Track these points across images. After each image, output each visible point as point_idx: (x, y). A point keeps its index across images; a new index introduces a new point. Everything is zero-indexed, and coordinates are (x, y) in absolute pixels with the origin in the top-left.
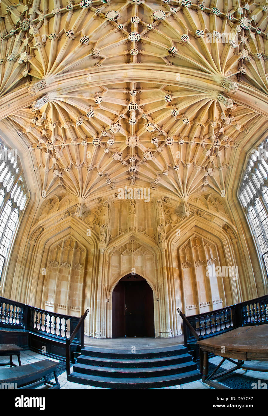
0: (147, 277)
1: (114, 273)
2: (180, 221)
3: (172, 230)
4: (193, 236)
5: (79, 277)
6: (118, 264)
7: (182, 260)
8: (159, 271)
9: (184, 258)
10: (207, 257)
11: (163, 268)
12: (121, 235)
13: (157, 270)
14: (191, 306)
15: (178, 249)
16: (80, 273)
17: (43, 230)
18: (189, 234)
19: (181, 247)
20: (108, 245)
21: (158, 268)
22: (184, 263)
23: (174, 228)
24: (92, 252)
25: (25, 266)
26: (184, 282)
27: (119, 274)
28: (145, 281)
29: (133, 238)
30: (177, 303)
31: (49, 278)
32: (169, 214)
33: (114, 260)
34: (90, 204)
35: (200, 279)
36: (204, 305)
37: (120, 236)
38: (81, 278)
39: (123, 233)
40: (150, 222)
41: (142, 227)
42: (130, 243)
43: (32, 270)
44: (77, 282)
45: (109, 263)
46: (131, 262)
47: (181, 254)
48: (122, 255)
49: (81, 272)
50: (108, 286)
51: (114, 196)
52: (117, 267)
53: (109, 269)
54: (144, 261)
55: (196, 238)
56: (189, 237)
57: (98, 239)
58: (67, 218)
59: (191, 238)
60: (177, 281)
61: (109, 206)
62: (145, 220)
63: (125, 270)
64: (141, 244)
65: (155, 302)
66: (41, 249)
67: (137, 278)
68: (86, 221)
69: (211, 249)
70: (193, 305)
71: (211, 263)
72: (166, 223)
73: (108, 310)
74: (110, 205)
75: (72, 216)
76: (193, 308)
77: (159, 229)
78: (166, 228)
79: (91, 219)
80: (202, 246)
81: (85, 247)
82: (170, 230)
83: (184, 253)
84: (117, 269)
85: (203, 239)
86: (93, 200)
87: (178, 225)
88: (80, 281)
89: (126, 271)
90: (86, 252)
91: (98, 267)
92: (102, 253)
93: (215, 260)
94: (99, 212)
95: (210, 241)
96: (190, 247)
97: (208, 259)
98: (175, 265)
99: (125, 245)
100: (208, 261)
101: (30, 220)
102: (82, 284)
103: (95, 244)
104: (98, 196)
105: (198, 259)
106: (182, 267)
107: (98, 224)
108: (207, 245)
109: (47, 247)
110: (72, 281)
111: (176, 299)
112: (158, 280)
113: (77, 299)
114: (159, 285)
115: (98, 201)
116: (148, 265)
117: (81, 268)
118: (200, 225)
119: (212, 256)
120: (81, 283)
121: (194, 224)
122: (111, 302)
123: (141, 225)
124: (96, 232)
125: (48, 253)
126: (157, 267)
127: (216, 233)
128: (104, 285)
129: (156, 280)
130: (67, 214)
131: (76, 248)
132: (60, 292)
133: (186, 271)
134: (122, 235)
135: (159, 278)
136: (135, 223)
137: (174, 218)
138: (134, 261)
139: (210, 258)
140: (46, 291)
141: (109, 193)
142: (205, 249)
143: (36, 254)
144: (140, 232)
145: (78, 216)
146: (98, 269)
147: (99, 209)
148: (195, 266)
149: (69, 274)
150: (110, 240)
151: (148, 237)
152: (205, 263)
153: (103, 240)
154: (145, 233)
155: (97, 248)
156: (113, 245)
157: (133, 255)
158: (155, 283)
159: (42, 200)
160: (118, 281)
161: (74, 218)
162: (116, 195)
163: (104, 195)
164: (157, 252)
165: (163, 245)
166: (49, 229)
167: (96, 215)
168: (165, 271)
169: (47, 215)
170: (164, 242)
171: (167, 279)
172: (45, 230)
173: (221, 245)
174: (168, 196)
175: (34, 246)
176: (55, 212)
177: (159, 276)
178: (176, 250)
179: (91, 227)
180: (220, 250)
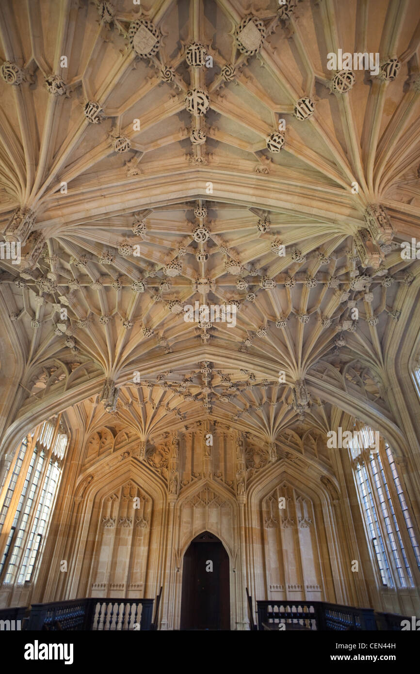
0: (223, 538)
1: (185, 531)
2: (264, 466)
3: (253, 477)
4: (282, 485)
5: (142, 538)
6: (190, 520)
7: (265, 515)
8: (236, 531)
9: (268, 513)
10: (298, 514)
11: (240, 528)
12: (193, 481)
13: (234, 529)
14: (275, 586)
15: (261, 501)
16: (143, 533)
17: (93, 478)
18: (275, 482)
19: (265, 499)
20: (178, 496)
21: (236, 526)
22: (268, 520)
23: (257, 474)
24: (160, 505)
25: (68, 537)
26: (267, 547)
27: (191, 532)
28: (221, 543)
29: (207, 487)
30: (256, 578)
31: (101, 545)
32: (251, 454)
33: (186, 514)
34: (155, 441)
35: (288, 546)
36: (294, 589)
37: (194, 484)
38: (144, 539)
39: (196, 479)
40: (228, 464)
41: (219, 471)
42: (204, 492)
44: (140, 545)
45: (180, 517)
46: (204, 516)
47: (264, 509)
48: (195, 508)
49: (145, 530)
50: (178, 549)
51: (184, 429)
52: (189, 523)
53: (180, 527)
54: (220, 515)
55: (285, 487)
56: (276, 486)
57: (167, 487)
58: (126, 460)
59: (278, 488)
60: (257, 547)
61: (179, 443)
63: (198, 528)
64: (216, 493)
65: (231, 572)
66: (90, 504)
67: (211, 538)
68: (151, 463)
69: (304, 505)
70: (278, 586)
71: (305, 525)
72: (247, 468)
73: (178, 584)
75: (132, 457)
76: (279, 589)
77: (237, 476)
78: (245, 474)
79: (157, 459)
80: (292, 500)
81: (149, 495)
82: (251, 477)
83: (268, 506)
84: (189, 525)
85: (294, 491)
86: (160, 435)
87: (261, 470)
88: (144, 543)
89: (200, 528)
90: (151, 503)
91: (168, 525)
92: (172, 508)
93: (310, 522)
94: (167, 450)
95: (304, 495)
96: (276, 499)
97: (300, 518)
98: (255, 524)
99: (198, 496)
100: (300, 522)
101: (74, 469)
102: (146, 548)
103: (164, 495)
104: (165, 430)
105: (285, 518)
106: (265, 525)
107: (167, 468)
108: (300, 498)
109: (97, 500)
110: (133, 545)
111: (255, 572)
112: (234, 543)
113: (138, 571)
114: (236, 550)
115: (165, 436)
116: (225, 520)
117: (145, 524)
118: (290, 471)
119: (306, 515)
120: (144, 546)
121: (282, 469)
122: (181, 571)
123: (217, 467)
124: (163, 477)
125: (99, 508)
126: (234, 525)
127: (311, 485)
128: (174, 549)
129: (233, 543)
130: (126, 454)
131: (138, 497)
133: (269, 531)
134: (196, 482)
135: (236, 541)
136: (210, 467)
137: (257, 460)
138: (209, 516)
139: (303, 517)
140: (95, 566)
141: (178, 426)
142: (297, 503)
143: (83, 515)
144: (216, 478)
145: (141, 459)
146: (168, 528)
147: (166, 445)
148: (282, 528)
149: (129, 534)
150: (181, 488)
151: (225, 485)
152: (295, 524)
153: (173, 490)
154: (222, 480)
155: (166, 500)
156: (184, 495)
157: (207, 508)
158: (232, 547)
159: (87, 436)
160: (190, 542)
161: (135, 458)
162: (187, 428)
163: (174, 429)
164: (235, 506)
165: (241, 499)
166: (100, 476)
167: (164, 453)
168: (243, 533)
169: (98, 458)
170: (243, 494)
171: (244, 544)
172: (95, 478)
173: (319, 503)
174: (251, 431)
175: (79, 504)
176: (110, 454)
177: (236, 538)
178: (258, 503)
179: (158, 472)
180: (318, 509)
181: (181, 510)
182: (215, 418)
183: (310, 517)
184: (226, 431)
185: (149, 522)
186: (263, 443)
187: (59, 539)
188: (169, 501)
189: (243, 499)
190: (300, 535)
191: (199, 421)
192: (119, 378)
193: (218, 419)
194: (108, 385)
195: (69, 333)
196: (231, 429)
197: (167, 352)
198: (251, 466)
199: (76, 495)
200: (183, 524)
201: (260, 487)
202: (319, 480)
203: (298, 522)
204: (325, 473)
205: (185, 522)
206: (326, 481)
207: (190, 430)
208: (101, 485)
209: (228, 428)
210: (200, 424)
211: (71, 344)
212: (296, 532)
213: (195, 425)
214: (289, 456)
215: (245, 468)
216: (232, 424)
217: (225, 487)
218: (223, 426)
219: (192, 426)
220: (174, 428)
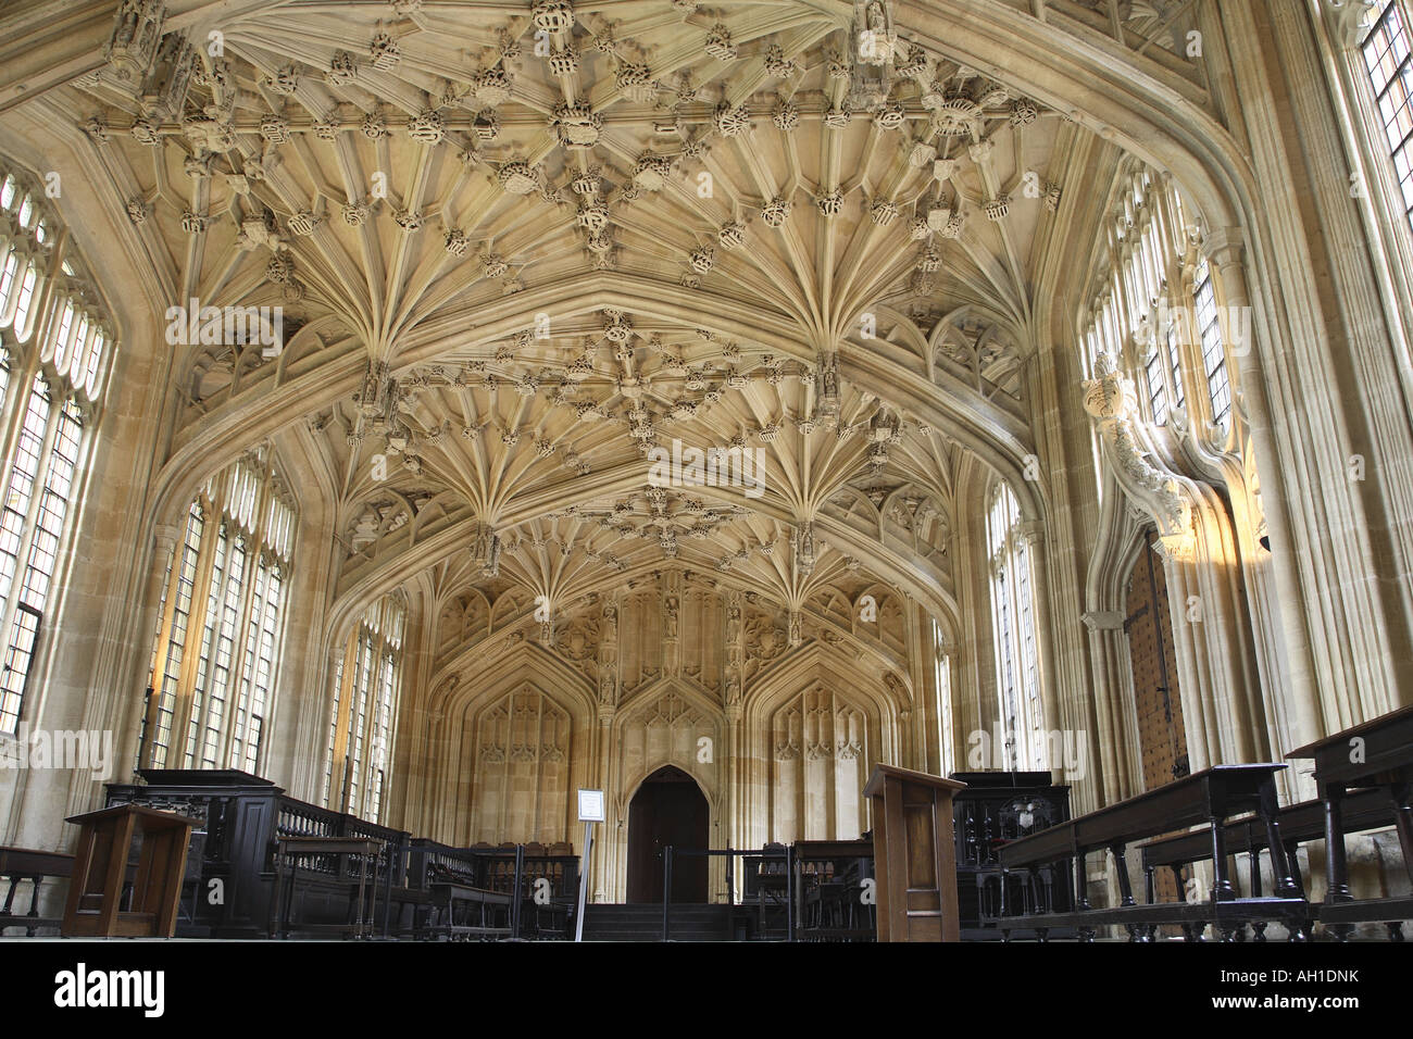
0: (699, 777)
1: (631, 765)
2: (782, 652)
3: (758, 673)
4: (814, 686)
5: (556, 780)
6: (640, 748)
7: (778, 740)
8: (722, 765)
9: (785, 735)
10: (839, 737)
11: (729, 759)
12: (645, 683)
15: (772, 716)
16: (557, 769)
17: (458, 679)
18: (802, 681)
19: (780, 710)
20: (619, 707)
21: (722, 756)
22: (783, 747)
23: (766, 668)
24: (585, 723)
25: (426, 776)
26: (777, 790)
27: (643, 767)
28: (697, 786)
29: (671, 692)
31: (484, 790)
32: (757, 631)
33: (633, 739)
34: (571, 610)
35: (814, 788)
37: (646, 686)
38: (559, 780)
39: (651, 679)
40: (711, 651)
41: (693, 664)
42: (666, 700)
43: (444, 779)
44: (552, 790)
45: (622, 743)
46: (666, 740)
47: (777, 728)
48: (648, 728)
49: (560, 765)
50: (620, 794)
51: (626, 587)
52: (637, 752)
53: (621, 758)
54: (694, 740)
55: (819, 690)
56: (803, 688)
57: (596, 693)
58: (518, 646)
59: (805, 692)
60: (759, 789)
61: (615, 616)
62: (700, 646)
63: (655, 757)
64: (689, 703)
65: (711, 827)
66: (457, 725)
67: (678, 775)
68: (565, 650)
69: (852, 720)
71: (849, 755)
72: (748, 657)
73: (621, 844)
74: (619, 609)
75: (528, 641)
77: (728, 671)
78: (744, 668)
79: (577, 645)
80: (831, 713)
81: (565, 708)
82: (754, 673)
83: (786, 724)
84: (639, 757)
85: (834, 696)
86: (579, 599)
87: (774, 661)
88: (559, 786)
89: (658, 760)
90: (567, 720)
91: (600, 755)
92: (606, 728)
93: (858, 749)
94: (594, 626)
95: (853, 704)
96: (801, 712)
97: (842, 744)
98: (757, 753)
99: (656, 707)
100: (840, 749)
101: (422, 665)
102: (564, 794)
103: (592, 707)
104: (589, 590)
105: (816, 742)
106: (777, 756)
107: (595, 659)
108: (845, 710)
109: (469, 718)
110: (539, 789)
112: (717, 780)
114: (721, 791)
115: (588, 602)
117: (560, 756)
118: (829, 664)
119: (853, 738)
120: (561, 791)
121: (815, 659)
122: (626, 826)
123: (691, 657)
124: (588, 675)
125: (475, 733)
126: (718, 754)
127: (865, 687)
129: (715, 781)
130: (517, 636)
131: (545, 712)
132: (512, 817)
133: (784, 766)
134: (649, 685)
135: (722, 780)
136: (675, 657)
137: (768, 643)
138: (674, 740)
139: (846, 743)
141: (614, 581)
142: (838, 720)
143: (447, 742)
144: (688, 677)
145: (546, 644)
146: (600, 761)
147: (592, 619)
148: (807, 757)
149: (532, 773)
150: (623, 694)
151: (704, 688)
152: (832, 751)
153: (609, 698)
154: (699, 679)
155: (596, 714)
156: (630, 706)
157: (671, 727)
158: (714, 788)
159: (439, 605)
160: (640, 783)
161: (534, 643)
162: (632, 584)
163: (604, 587)
164: (721, 723)
165: (732, 711)
166: (472, 676)
167: (588, 633)
168: (734, 766)
169: (463, 645)
170: (736, 704)
171: (735, 784)
172: (462, 681)
173: (877, 717)
174: (755, 590)
175: (439, 723)
176: (485, 636)
177: (722, 774)
178: (767, 719)
179: (578, 666)
180: (875, 728)
181: (622, 732)
182: (688, 566)
183: (860, 742)
184: (708, 589)
185: (567, 753)
186: (779, 613)
187: (413, 779)
188: (600, 716)
189: (736, 712)
190: (838, 771)
191: (657, 572)
192: (500, 519)
193: (694, 568)
194: (483, 534)
195: (411, 452)
196: (719, 587)
197: (579, 473)
198: (756, 655)
199: (431, 708)
200: (628, 756)
201: (769, 692)
202: (879, 679)
203: (836, 749)
204: (891, 665)
205: (632, 752)
206: (891, 680)
207: (638, 589)
208: (473, 692)
209: (713, 583)
210: (659, 577)
211: (415, 466)
212: (831, 766)
213: (649, 578)
214: (829, 635)
215: (743, 658)
216: (717, 576)
217: (704, 693)
218: (703, 580)
219: (643, 581)
220: (605, 585)
